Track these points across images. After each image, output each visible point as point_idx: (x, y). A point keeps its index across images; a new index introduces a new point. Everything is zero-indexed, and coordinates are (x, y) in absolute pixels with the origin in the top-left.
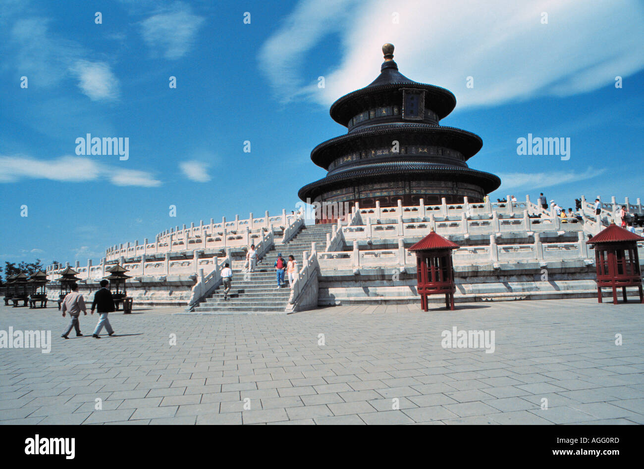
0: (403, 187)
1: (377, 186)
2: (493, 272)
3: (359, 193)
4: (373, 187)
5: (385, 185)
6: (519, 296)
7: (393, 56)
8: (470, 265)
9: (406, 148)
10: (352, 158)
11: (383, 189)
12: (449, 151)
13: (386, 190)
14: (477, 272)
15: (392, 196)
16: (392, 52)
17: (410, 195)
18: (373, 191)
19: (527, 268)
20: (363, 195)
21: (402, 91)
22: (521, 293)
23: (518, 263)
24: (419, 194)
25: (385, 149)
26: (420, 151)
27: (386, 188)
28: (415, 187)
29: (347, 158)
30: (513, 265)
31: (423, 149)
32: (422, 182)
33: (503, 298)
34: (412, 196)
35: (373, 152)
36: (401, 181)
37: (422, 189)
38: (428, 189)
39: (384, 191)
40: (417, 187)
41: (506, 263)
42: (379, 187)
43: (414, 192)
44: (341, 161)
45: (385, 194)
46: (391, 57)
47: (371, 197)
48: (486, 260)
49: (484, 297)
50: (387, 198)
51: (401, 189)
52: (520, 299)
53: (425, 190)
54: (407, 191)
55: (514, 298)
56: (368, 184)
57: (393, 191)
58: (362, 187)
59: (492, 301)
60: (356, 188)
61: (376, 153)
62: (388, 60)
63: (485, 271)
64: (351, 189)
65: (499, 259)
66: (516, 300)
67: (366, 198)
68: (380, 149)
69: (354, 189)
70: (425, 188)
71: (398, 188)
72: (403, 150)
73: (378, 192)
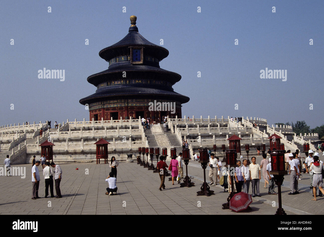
0: (124, 103)
1: (112, 102)
2: (81, 152)
3: (104, 105)
4: (110, 102)
5: (116, 101)
6: (89, 161)
7: (136, 23)
8: (74, 150)
9: (130, 80)
10: (104, 85)
11: (114, 103)
12: (155, 81)
13: (116, 104)
14: (76, 152)
15: (119, 107)
16: (135, 21)
17: (127, 107)
18: (110, 104)
19: (93, 151)
20: (105, 106)
21: (130, 48)
22: (90, 160)
23: (90, 149)
24: (133, 106)
25: (119, 81)
26: (137, 82)
27: (116, 103)
28: (131, 102)
29: (102, 85)
30: (88, 150)
31: (139, 81)
32: (134, 100)
33: (83, 162)
34: (129, 107)
35: (113, 82)
36: (123, 99)
37: (134, 103)
38: (137, 104)
39: (115, 104)
40: (132, 102)
41: (86, 149)
42: (113, 102)
43: (130, 105)
44: (100, 86)
45: (115, 106)
46: (135, 23)
47: (109, 107)
48: (79, 148)
49: (77, 161)
50: (117, 108)
51: (123, 103)
52: (89, 162)
53: (136, 104)
54: (126, 105)
55: (87, 162)
56: (108, 100)
57: (119, 104)
58: (105, 102)
59: (80, 163)
60: (102, 102)
61: (114, 83)
62: (133, 26)
63: (79, 152)
64: (100, 103)
65: (84, 148)
66: (88, 162)
67: (107, 108)
68: (116, 81)
69: (102, 103)
70: (136, 103)
71: (121, 103)
72: (128, 81)
73: (112, 105)
